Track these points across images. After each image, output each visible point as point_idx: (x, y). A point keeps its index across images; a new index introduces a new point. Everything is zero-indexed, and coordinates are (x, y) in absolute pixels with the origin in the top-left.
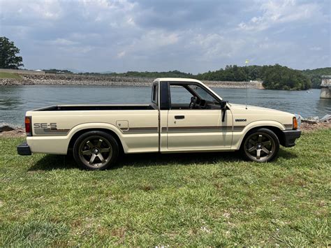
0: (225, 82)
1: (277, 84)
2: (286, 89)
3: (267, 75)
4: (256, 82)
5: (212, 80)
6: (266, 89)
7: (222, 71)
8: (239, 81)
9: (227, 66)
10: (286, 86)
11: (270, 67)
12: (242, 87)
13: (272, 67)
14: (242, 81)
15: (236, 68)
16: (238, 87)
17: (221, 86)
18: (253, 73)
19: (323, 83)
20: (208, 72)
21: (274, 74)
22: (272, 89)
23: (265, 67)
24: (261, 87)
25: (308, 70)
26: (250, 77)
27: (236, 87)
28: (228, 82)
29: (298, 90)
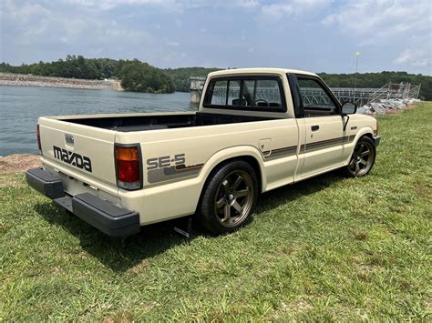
0: (70, 80)
1: (140, 85)
2: (150, 92)
3: (126, 72)
4: (112, 81)
5: (47, 75)
6: (127, 91)
7: (61, 62)
8: (89, 78)
9: (69, 56)
10: (150, 88)
11: (128, 62)
12: (95, 87)
13: (131, 62)
14: (94, 78)
15: (81, 59)
16: (89, 87)
17: (64, 85)
18: (106, 69)
19: (192, 86)
20: (38, 62)
21: (135, 72)
22: (134, 91)
23: (121, 62)
24: (120, 89)
25: (169, 70)
26: (103, 74)
27: (87, 87)
28: (73, 80)
29: (163, 93)
